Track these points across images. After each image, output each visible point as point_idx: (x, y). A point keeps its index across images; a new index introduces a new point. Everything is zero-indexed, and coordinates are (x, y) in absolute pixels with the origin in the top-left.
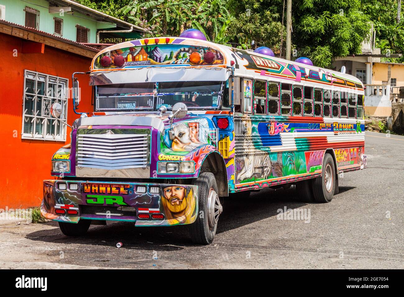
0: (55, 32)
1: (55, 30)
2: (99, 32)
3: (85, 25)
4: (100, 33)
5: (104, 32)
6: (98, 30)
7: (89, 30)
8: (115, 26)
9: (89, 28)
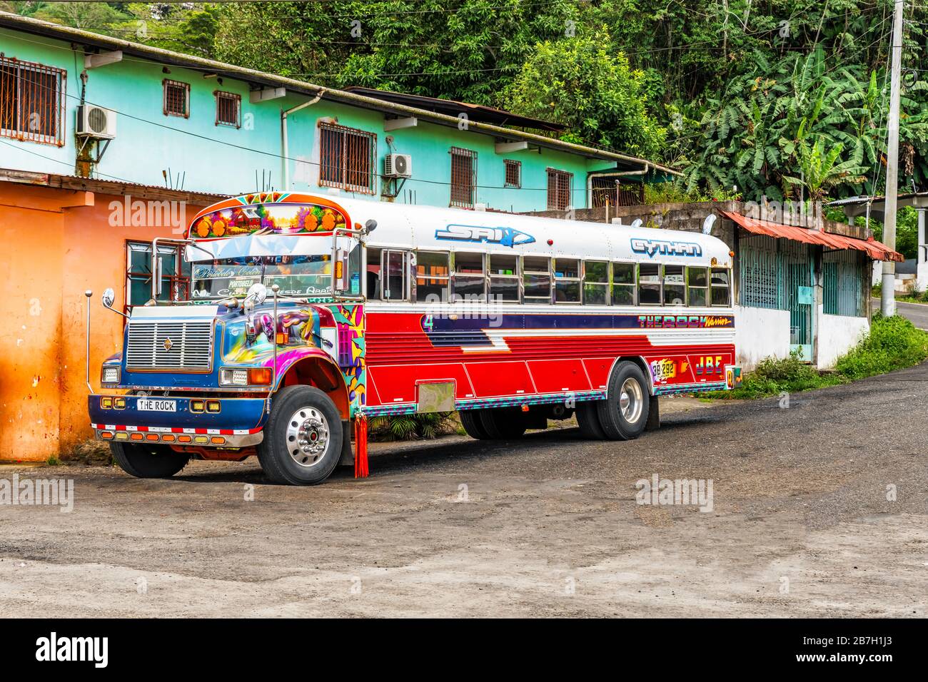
0: (507, 182)
1: (507, 179)
2: (591, 176)
3: (563, 167)
4: (593, 178)
5: (600, 175)
6: (590, 173)
7: (572, 175)
8: (615, 165)
9: (570, 172)
